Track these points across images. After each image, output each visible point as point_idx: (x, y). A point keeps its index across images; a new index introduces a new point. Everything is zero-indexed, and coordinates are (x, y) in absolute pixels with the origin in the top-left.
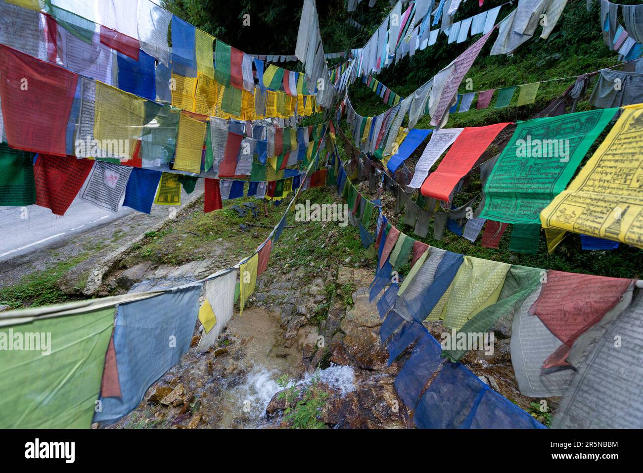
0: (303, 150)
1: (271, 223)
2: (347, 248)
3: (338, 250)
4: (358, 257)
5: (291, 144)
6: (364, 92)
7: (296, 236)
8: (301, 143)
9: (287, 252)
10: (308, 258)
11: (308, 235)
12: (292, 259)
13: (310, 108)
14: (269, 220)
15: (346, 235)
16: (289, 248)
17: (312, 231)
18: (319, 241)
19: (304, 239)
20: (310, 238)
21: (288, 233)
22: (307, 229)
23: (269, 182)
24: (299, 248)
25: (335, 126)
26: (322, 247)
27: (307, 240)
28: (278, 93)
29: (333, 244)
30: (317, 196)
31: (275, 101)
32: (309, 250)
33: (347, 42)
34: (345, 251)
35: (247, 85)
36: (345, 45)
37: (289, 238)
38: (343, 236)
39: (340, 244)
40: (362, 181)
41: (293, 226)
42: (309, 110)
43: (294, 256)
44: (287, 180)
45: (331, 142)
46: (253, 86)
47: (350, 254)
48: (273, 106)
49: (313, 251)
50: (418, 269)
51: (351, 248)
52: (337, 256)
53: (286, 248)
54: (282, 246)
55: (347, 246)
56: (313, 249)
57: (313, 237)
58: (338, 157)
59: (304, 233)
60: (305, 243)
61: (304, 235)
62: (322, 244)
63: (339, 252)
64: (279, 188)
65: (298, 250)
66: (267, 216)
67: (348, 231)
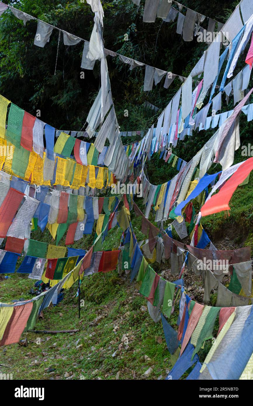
0: (91, 222)
1: (46, 328)
2: (146, 356)
3: (134, 359)
4: (162, 367)
5: (77, 213)
6: (164, 172)
7: (79, 343)
8: (89, 214)
9: (64, 365)
10: (94, 373)
11: (94, 341)
12: (71, 375)
13: (102, 181)
14: (43, 324)
15: (145, 338)
16: (68, 359)
17: (100, 335)
18: (110, 348)
19: (89, 346)
20: (98, 345)
21: (68, 339)
22: (94, 333)
23: (49, 260)
24: (82, 358)
25: (130, 201)
26: (114, 355)
27: (93, 348)
28: (68, 161)
29: (127, 351)
30: (108, 291)
31: (65, 168)
32: (96, 362)
33: (144, 121)
34: (144, 361)
35: (36, 148)
36: (142, 124)
37: (69, 346)
38: (141, 341)
39: (137, 350)
40: (164, 269)
41: (75, 330)
42: (101, 183)
43: (75, 371)
44: (70, 259)
45: (125, 217)
46: (42, 150)
47: (150, 365)
48: (62, 173)
49: (101, 362)
50: (224, 335)
51: (152, 355)
52: (134, 368)
53: (64, 359)
54: (59, 357)
55: (146, 353)
56: (101, 359)
57: (102, 343)
58: (133, 237)
59: (89, 339)
60: (90, 352)
61: (90, 342)
62: (113, 352)
63: (136, 361)
64: (59, 269)
65: (80, 362)
66: (41, 318)
67: (147, 333)
